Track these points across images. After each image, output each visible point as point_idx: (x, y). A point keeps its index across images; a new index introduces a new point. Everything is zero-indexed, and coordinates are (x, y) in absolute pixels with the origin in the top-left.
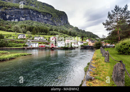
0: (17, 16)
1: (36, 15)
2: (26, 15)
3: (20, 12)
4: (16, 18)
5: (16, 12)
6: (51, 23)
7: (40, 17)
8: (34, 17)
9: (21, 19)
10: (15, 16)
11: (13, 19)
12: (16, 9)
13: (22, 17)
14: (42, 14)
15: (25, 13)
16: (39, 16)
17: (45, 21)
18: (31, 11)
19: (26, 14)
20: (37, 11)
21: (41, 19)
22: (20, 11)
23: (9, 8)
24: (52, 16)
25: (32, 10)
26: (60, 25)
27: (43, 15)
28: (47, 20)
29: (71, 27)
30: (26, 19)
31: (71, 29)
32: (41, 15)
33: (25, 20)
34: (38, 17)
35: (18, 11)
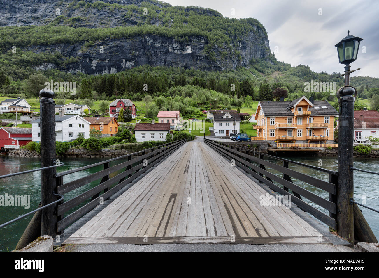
0: (114, 59)
1: (162, 47)
2: (137, 54)
3: (122, 47)
4: (113, 66)
5: (112, 49)
6: (204, 64)
7: (171, 50)
8: (156, 55)
9: (123, 65)
10: (110, 60)
11: (105, 69)
12: (112, 40)
13: (126, 60)
14: (175, 42)
15: (132, 48)
16: (170, 47)
17: (187, 61)
18: (147, 38)
19: (136, 51)
20: (162, 36)
21: (173, 56)
22: (121, 44)
23: (98, 43)
24: (207, 43)
25: (149, 34)
26: (234, 66)
27: (180, 43)
28: (192, 56)
29: (279, 69)
30: (136, 64)
31: (276, 74)
32: (174, 45)
33: (133, 66)
34: (167, 52)
35: (117, 46)
